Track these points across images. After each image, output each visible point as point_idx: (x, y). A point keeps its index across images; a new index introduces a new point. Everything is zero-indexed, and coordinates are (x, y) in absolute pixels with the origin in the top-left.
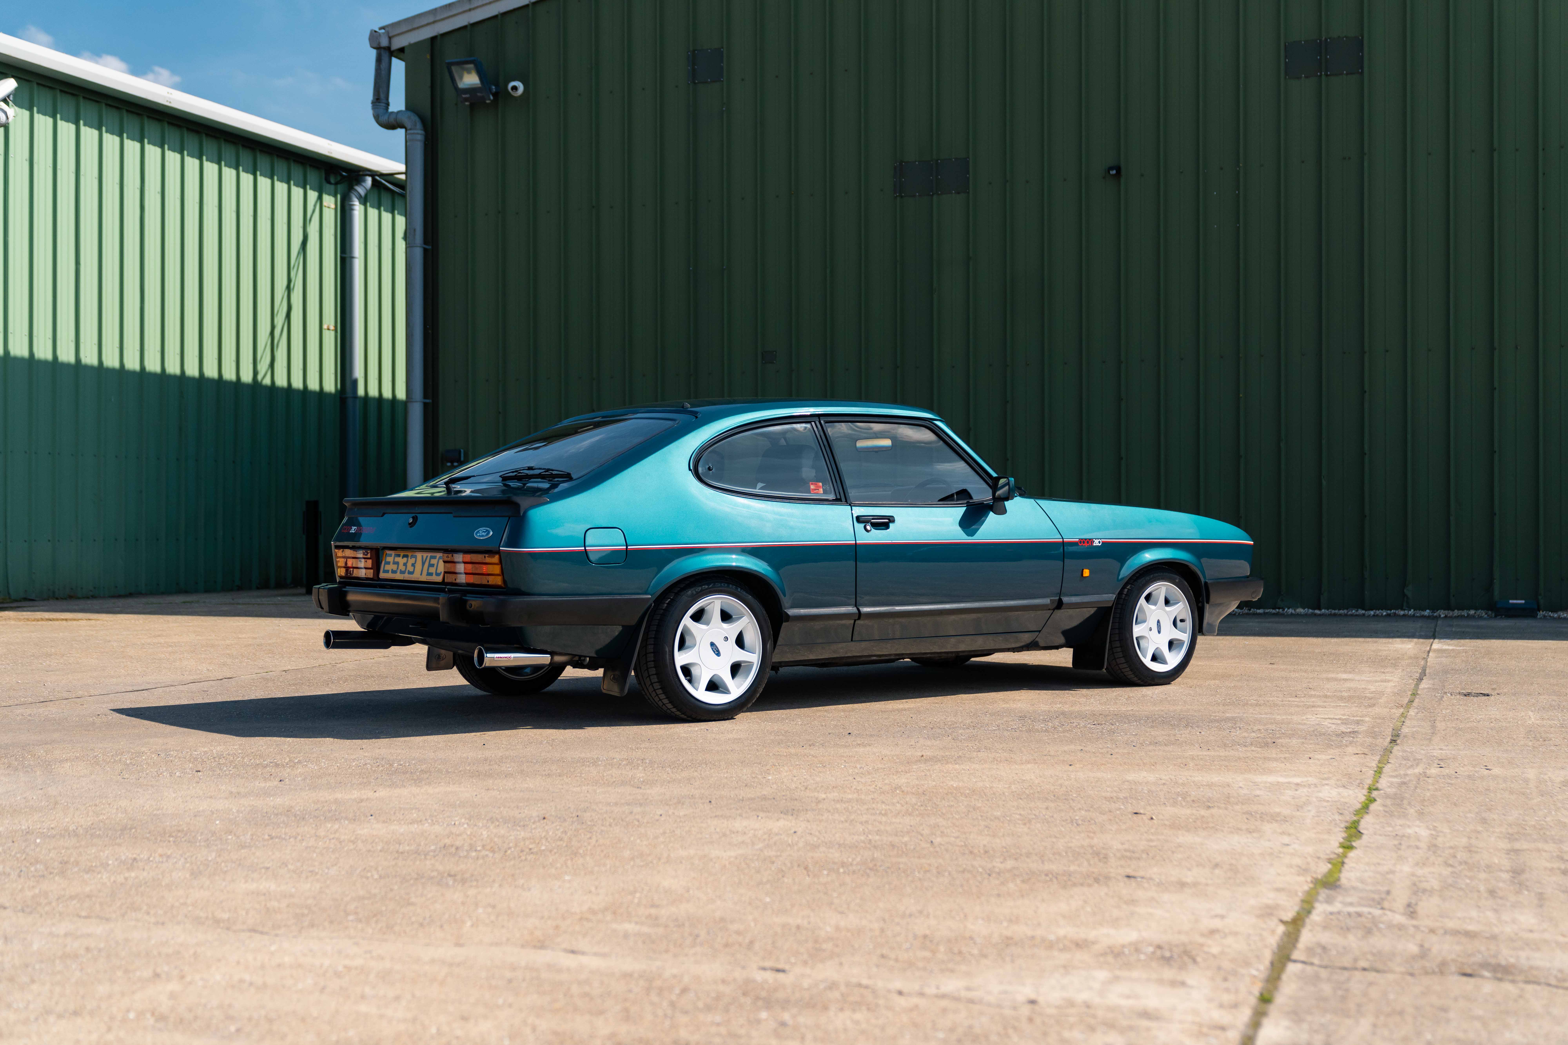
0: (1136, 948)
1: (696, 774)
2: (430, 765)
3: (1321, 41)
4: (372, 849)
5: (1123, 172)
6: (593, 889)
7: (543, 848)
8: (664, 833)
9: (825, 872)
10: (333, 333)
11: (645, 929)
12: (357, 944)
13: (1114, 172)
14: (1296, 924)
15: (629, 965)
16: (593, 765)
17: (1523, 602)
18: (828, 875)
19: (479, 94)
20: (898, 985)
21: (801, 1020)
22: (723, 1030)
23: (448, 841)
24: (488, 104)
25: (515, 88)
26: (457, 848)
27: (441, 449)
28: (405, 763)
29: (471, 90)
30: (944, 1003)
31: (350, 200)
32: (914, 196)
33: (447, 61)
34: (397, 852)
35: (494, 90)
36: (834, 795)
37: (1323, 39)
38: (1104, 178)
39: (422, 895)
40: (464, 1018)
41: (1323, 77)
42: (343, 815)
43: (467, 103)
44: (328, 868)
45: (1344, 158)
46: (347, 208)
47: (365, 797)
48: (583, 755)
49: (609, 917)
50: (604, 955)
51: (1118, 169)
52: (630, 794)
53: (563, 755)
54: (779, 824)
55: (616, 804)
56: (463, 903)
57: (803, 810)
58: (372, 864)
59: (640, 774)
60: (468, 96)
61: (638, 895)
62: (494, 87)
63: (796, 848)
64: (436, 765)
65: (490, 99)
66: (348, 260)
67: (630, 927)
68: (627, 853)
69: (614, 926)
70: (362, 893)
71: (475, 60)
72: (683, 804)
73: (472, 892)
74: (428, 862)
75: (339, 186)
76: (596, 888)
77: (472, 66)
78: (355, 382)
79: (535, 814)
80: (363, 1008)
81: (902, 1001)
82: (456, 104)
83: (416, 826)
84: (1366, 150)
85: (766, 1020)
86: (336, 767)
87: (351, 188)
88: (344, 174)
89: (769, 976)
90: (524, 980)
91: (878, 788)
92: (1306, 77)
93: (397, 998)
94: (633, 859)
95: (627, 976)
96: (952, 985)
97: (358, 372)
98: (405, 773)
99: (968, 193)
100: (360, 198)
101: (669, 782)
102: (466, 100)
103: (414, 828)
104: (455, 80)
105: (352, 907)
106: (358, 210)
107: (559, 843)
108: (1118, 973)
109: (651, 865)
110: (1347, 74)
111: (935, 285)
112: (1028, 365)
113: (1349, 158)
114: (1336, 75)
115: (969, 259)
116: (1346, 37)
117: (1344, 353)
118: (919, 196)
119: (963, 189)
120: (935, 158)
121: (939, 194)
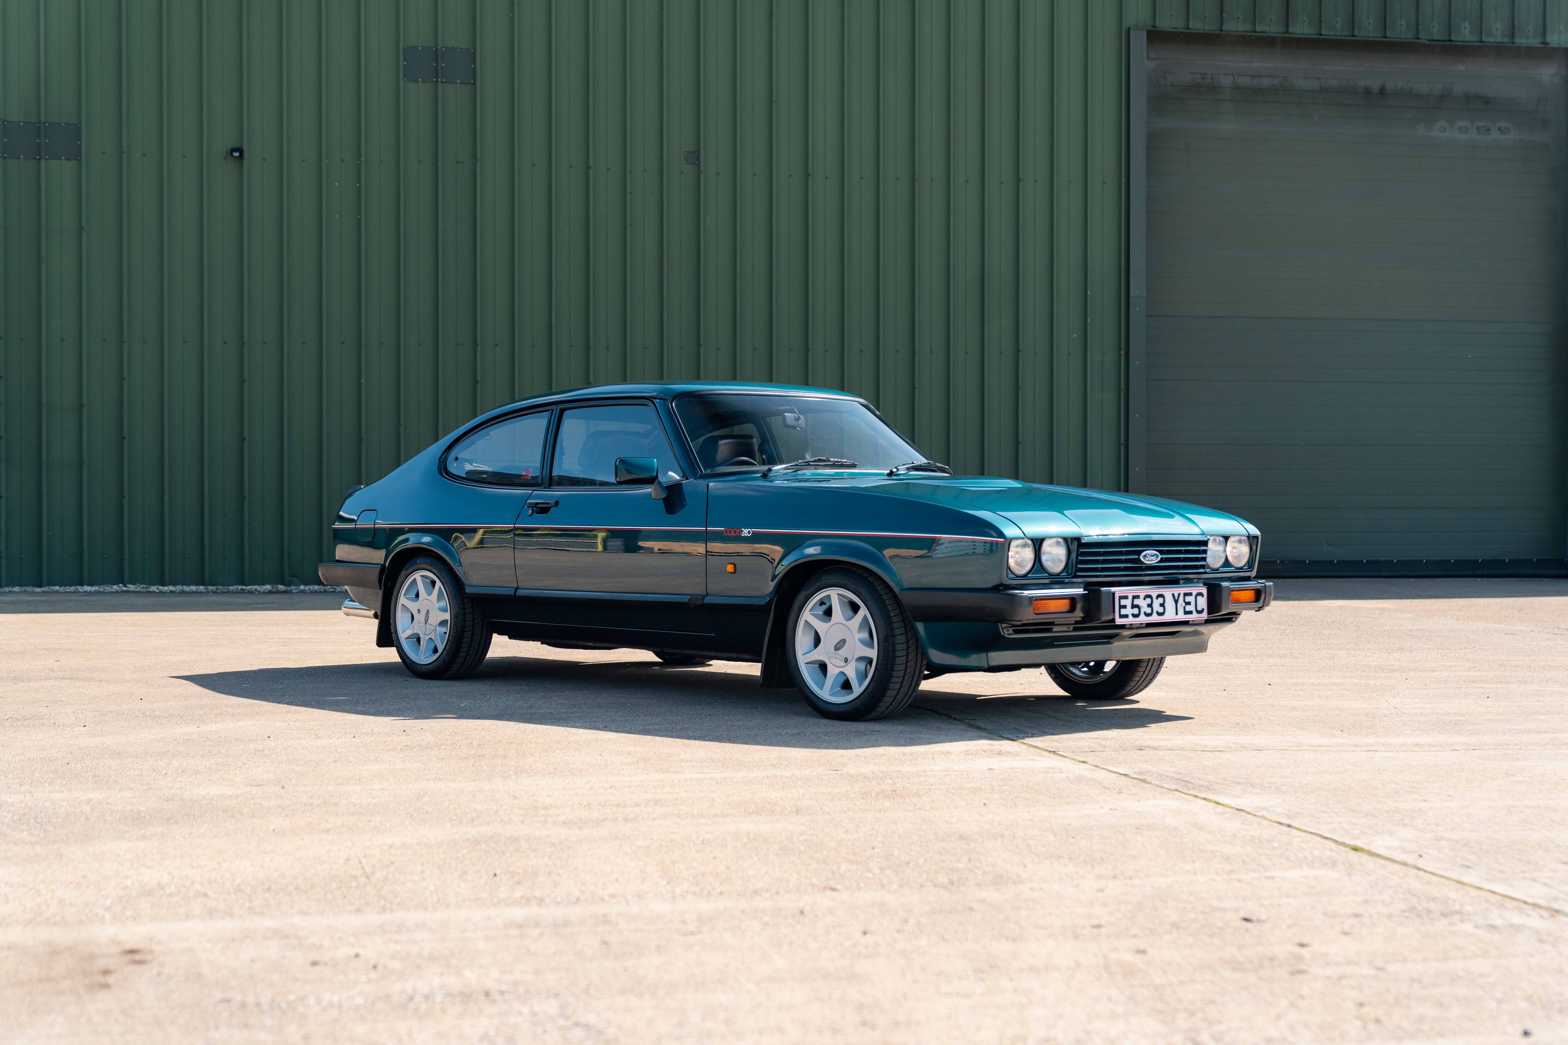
3: (437, 49)
5: (245, 155)
13: (237, 154)
32: (19, 158)
37: (439, 47)
38: (225, 158)
41: (440, 84)
45: (458, 162)
51: (241, 151)
84: (478, 156)
92: (423, 82)
99: (80, 160)
110: (461, 83)
111: (43, 254)
112: (145, 342)
113: (462, 163)
114: (451, 83)
115: (81, 229)
116: (460, 49)
117: (458, 345)
118: (24, 158)
119: (75, 156)
120: (42, 120)
121: (47, 159)
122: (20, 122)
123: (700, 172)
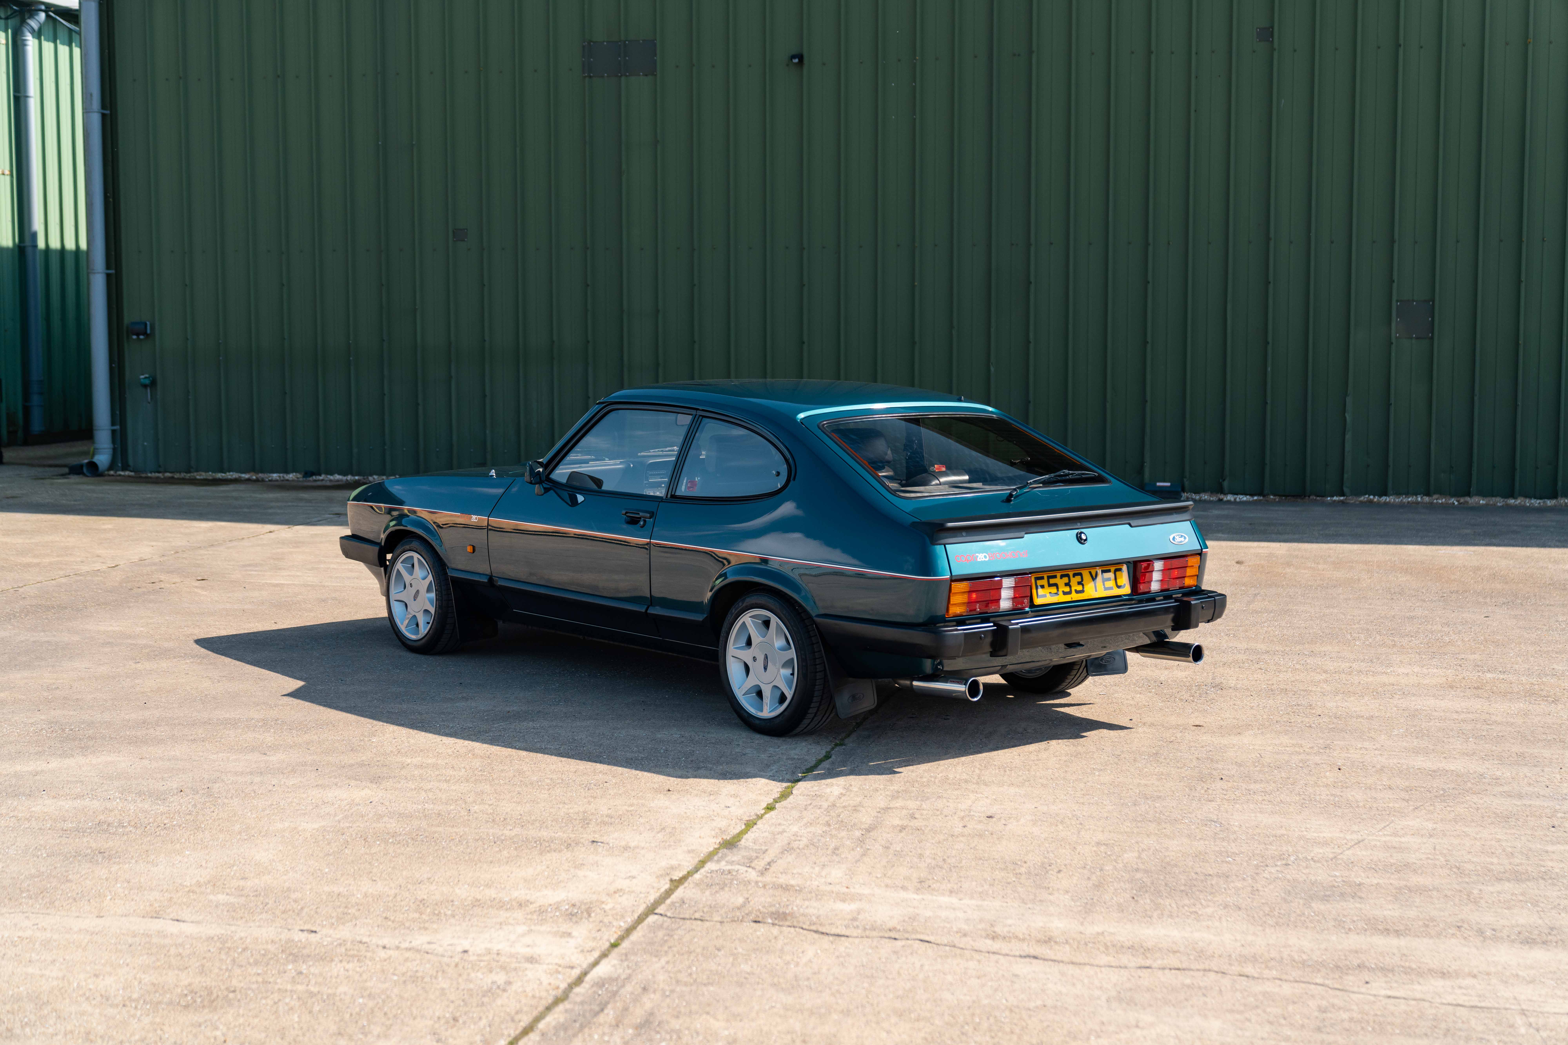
0: (557, 907)
2: (96, 730)
4: (43, 827)
5: (805, 61)
6: (204, 863)
7: (175, 822)
8: (271, 804)
9: (378, 843)
10: (8, 178)
11: (232, 899)
12: (27, 917)
13: (796, 60)
14: (677, 883)
15: (214, 930)
16: (233, 727)
17: (1168, 484)
20: (385, 941)
21: (312, 970)
22: (260, 979)
23: (102, 817)
26: (109, 825)
27: (127, 320)
30: (408, 954)
31: (23, 34)
32: (603, 77)
34: (62, 830)
38: (788, 65)
39: (78, 872)
40: (96, 976)
42: (21, 790)
44: (8, 848)
45: (1014, 55)
46: (19, 42)
47: (39, 769)
48: (227, 716)
49: (209, 889)
50: (198, 922)
51: (801, 57)
52: (256, 762)
53: (211, 715)
54: (362, 793)
55: (242, 773)
56: (107, 879)
57: (387, 777)
58: (42, 842)
59: (269, 738)
61: (235, 868)
63: (366, 818)
64: (102, 729)
66: (22, 99)
67: (222, 898)
68: (237, 827)
69: (211, 897)
70: (33, 871)
72: (295, 772)
73: (115, 868)
74: (85, 840)
75: (9, 21)
76: (207, 862)
78: (34, 235)
79: (175, 786)
80: (30, 970)
81: (383, 954)
83: (79, 801)
84: (1034, 48)
85: (291, 970)
86: (16, 734)
87: (23, 22)
88: (15, 7)
89: (304, 936)
90: (140, 944)
91: (455, 751)
93: (53, 962)
94: (241, 832)
95: (210, 939)
96: (420, 940)
97: (37, 225)
98: (74, 740)
99: (656, 75)
100: (33, 32)
101: (291, 747)
103: (78, 803)
105: (25, 885)
106: (31, 44)
107: (188, 817)
108: (533, 927)
109: (252, 838)
111: (624, 167)
112: (714, 249)
113: (1019, 55)
115: (657, 142)
117: (1012, 245)
118: (607, 76)
119: (651, 71)
120: (623, 38)
121: (627, 76)
122: (604, 41)
123: (1273, 49)
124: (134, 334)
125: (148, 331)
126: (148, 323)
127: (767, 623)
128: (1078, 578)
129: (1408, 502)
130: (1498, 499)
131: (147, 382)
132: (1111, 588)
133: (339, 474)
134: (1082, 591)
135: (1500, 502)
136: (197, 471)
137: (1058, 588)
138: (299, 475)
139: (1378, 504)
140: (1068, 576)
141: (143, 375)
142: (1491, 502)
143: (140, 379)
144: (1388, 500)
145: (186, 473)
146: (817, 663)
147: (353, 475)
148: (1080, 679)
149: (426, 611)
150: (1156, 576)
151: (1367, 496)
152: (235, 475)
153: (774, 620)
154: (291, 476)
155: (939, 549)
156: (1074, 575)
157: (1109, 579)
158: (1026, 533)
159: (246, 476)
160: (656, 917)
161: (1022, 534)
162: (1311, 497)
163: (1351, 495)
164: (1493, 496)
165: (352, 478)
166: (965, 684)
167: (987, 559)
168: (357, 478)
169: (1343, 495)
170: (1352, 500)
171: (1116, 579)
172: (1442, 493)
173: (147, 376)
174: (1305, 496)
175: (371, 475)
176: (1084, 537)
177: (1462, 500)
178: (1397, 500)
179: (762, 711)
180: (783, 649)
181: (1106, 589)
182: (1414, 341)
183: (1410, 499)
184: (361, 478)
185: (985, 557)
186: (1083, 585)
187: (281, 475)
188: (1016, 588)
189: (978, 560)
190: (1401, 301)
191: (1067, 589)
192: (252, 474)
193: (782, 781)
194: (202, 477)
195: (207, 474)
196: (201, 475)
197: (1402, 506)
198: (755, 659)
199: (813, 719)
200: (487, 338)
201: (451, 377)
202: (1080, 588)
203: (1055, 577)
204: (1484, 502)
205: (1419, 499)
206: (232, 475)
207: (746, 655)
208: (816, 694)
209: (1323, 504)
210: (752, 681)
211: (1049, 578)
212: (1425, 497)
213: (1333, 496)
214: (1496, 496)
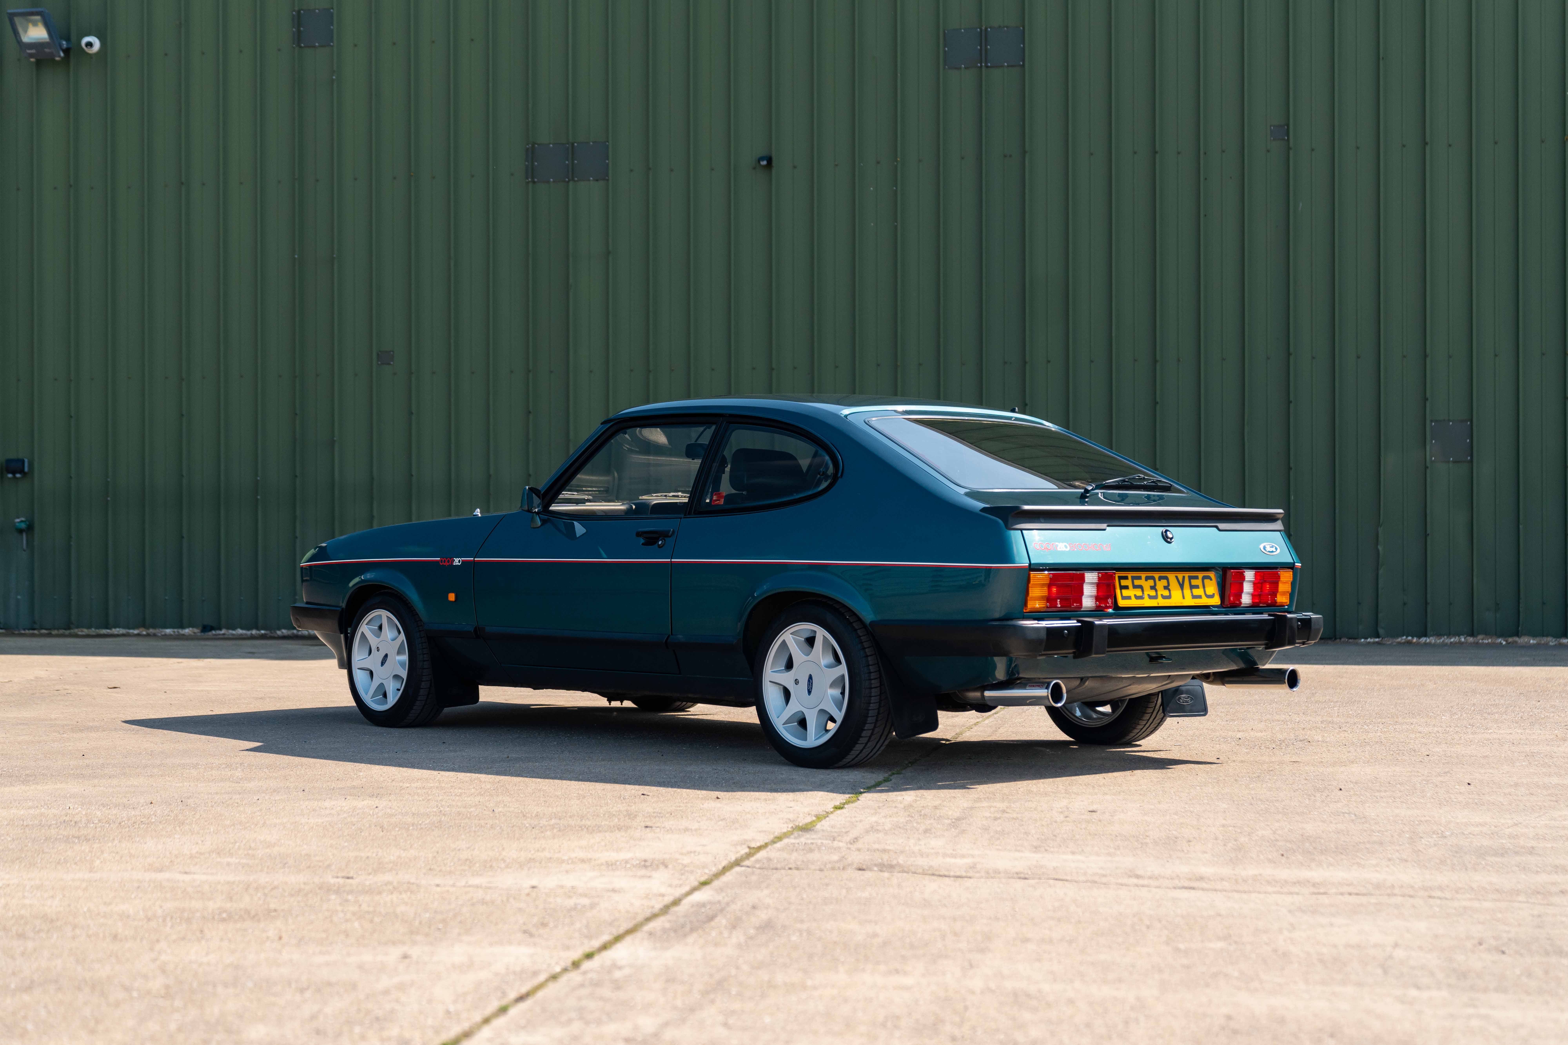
0: (626, 862)
1: (292, 772)
2: (33, 771)
3: (981, 29)
5: (774, 163)
6: (200, 842)
7: (153, 820)
8: (261, 810)
9: (397, 829)
11: (245, 861)
13: (765, 163)
15: (231, 878)
16: (193, 768)
18: (398, 831)
19: (47, 50)
20: (437, 881)
21: (360, 899)
22: (302, 904)
23: (66, 818)
24: (57, 61)
25: (90, 44)
26: (76, 822)
28: (8, 769)
29: (38, 46)
30: (468, 889)
32: (548, 182)
33: (10, 11)
34: (22, 825)
35: (65, 46)
36: (419, 784)
37: (983, 28)
38: (754, 168)
39: (53, 848)
41: (984, 69)
43: (32, 60)
45: (1005, 156)
48: (183, 761)
49: (214, 855)
50: (211, 874)
51: (770, 160)
52: (229, 787)
53: (163, 762)
54: (364, 803)
55: (217, 793)
56: (90, 852)
57: (387, 794)
59: (238, 774)
60: (33, 51)
61: (238, 844)
62: (64, 43)
63: (376, 816)
64: (39, 771)
65: (60, 56)
67: (232, 860)
68: (228, 822)
69: (219, 860)
71: (42, 12)
72: (279, 792)
73: (96, 845)
74: (52, 831)
76: (202, 841)
77: (38, 18)
79: (142, 801)
81: (438, 889)
82: (19, 60)
84: (1028, 148)
85: (335, 899)
89: (340, 881)
90: (149, 887)
92: (966, 68)
93: (52, 897)
94: (233, 825)
95: (231, 883)
96: (478, 881)
99: (608, 180)
101: (266, 779)
102: (31, 55)
103: (32, 811)
104: (18, 33)
107: (166, 818)
108: (605, 873)
109: (249, 828)
110: (1008, 66)
111: (571, 281)
112: (673, 370)
113: (1010, 156)
114: (997, 67)
115: (609, 253)
116: (1007, 27)
117: (1005, 363)
118: (554, 182)
119: (603, 176)
120: (571, 140)
121: (574, 181)
122: (550, 144)
123: (1289, 148)
124: (9, 473)
125: (26, 469)
126: (26, 460)
127: (810, 641)
128: (1164, 582)
129: (1451, 643)
130: (1549, 639)
131: (23, 526)
132: (1200, 597)
133: (242, 629)
134: (1169, 597)
135: (1552, 642)
136: (78, 627)
137: (1143, 591)
138: (196, 630)
139: (1418, 644)
140: (1153, 578)
141: (18, 518)
142: (1543, 642)
143: (15, 523)
144: (1428, 641)
145: (65, 629)
146: (872, 678)
147: (258, 629)
148: (1152, 726)
149: (396, 677)
150: (1248, 588)
151: (1404, 637)
152: (122, 631)
153: (821, 633)
154: (187, 631)
155: (1015, 535)
156: (1160, 578)
157: (1197, 587)
158: (1108, 526)
159: (136, 632)
160: (743, 868)
161: (1104, 526)
162: (1343, 640)
163: (1387, 637)
164: (1543, 636)
165: (258, 632)
166: (1047, 688)
167: (1068, 549)
168: (263, 632)
169: (1378, 636)
170: (1388, 641)
171: (1204, 587)
172: (1487, 633)
173: (23, 519)
174: (1336, 639)
175: (279, 629)
176: (1170, 535)
177: (1510, 640)
178: (1438, 641)
179: (805, 739)
180: (829, 666)
181: (1194, 597)
182: (1451, 465)
183: (1452, 640)
184: (268, 632)
185: (1066, 547)
186: (1169, 590)
187: (176, 630)
188: (1099, 585)
189: (1059, 549)
190: (1436, 421)
191: (1153, 593)
192: (141, 629)
193: (844, 793)
194: (84, 633)
195: (90, 630)
196: (82, 631)
197: (1444, 645)
198: (797, 682)
199: (866, 744)
200: (414, 473)
201: (372, 517)
202: (1166, 593)
203: (1139, 578)
204: (1535, 642)
205: (1463, 640)
206: (119, 631)
207: (787, 679)
208: (871, 713)
209: (1357, 644)
210: (794, 707)
211: (1134, 578)
212: (1468, 638)
213: (1367, 638)
214: (1547, 636)
